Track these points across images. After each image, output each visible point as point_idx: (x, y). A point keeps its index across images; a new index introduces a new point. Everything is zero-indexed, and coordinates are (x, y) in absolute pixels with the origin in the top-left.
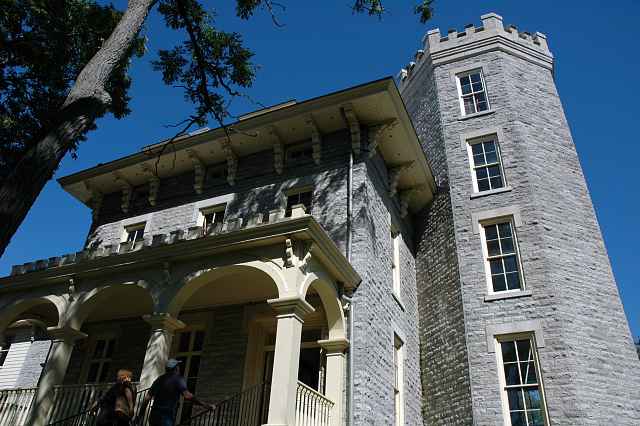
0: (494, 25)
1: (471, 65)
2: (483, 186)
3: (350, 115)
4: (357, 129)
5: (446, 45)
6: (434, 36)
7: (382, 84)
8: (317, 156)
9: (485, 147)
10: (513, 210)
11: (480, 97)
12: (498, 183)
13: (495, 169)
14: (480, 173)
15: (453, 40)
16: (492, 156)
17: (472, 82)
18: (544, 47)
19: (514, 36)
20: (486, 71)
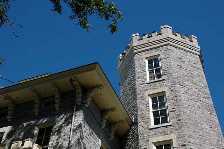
0: (167, 32)
1: (154, 53)
2: (157, 122)
3: (75, 83)
4: (80, 90)
5: (142, 42)
6: (135, 37)
7: (91, 67)
8: (57, 106)
9: (159, 99)
10: (173, 137)
11: (158, 71)
12: (165, 120)
13: (164, 112)
14: (156, 114)
15: (145, 39)
16: (163, 104)
17: (154, 63)
18: (195, 42)
19: (178, 37)
20: (162, 56)
